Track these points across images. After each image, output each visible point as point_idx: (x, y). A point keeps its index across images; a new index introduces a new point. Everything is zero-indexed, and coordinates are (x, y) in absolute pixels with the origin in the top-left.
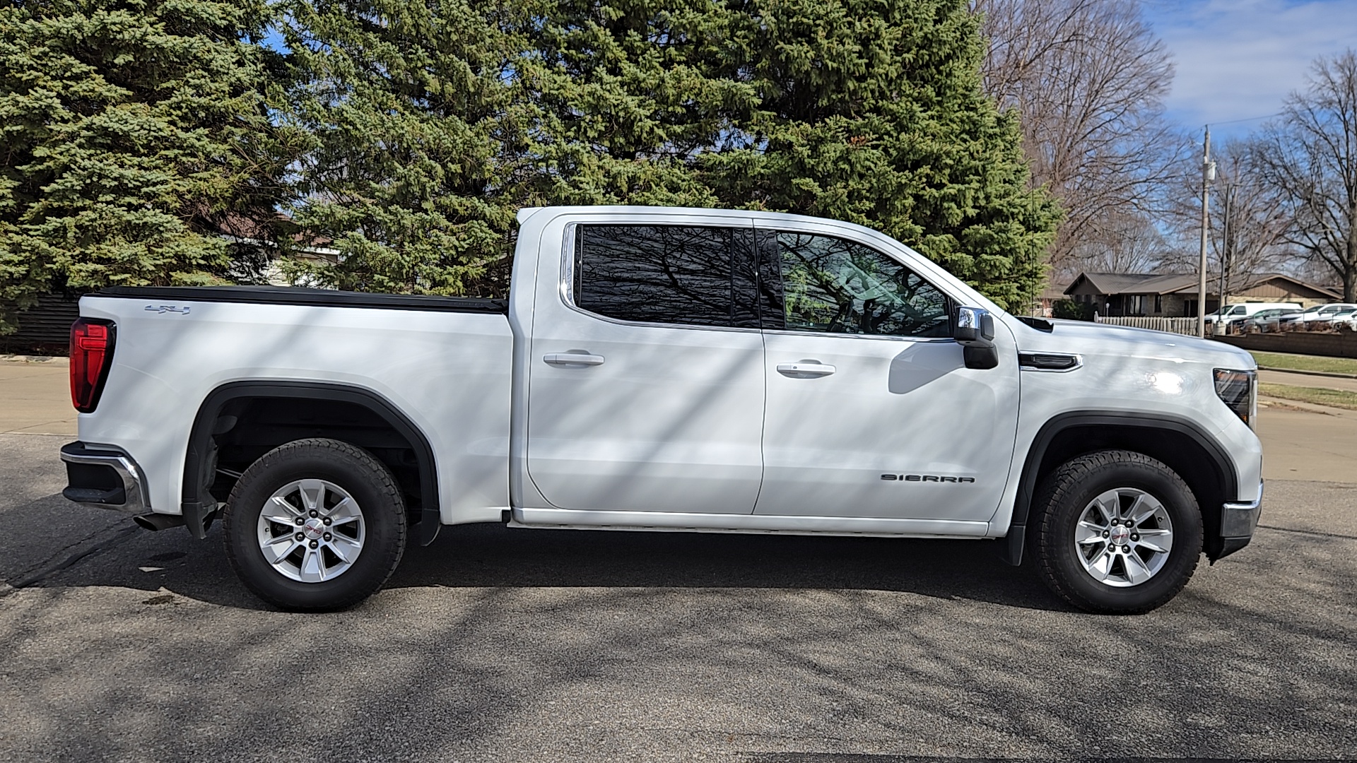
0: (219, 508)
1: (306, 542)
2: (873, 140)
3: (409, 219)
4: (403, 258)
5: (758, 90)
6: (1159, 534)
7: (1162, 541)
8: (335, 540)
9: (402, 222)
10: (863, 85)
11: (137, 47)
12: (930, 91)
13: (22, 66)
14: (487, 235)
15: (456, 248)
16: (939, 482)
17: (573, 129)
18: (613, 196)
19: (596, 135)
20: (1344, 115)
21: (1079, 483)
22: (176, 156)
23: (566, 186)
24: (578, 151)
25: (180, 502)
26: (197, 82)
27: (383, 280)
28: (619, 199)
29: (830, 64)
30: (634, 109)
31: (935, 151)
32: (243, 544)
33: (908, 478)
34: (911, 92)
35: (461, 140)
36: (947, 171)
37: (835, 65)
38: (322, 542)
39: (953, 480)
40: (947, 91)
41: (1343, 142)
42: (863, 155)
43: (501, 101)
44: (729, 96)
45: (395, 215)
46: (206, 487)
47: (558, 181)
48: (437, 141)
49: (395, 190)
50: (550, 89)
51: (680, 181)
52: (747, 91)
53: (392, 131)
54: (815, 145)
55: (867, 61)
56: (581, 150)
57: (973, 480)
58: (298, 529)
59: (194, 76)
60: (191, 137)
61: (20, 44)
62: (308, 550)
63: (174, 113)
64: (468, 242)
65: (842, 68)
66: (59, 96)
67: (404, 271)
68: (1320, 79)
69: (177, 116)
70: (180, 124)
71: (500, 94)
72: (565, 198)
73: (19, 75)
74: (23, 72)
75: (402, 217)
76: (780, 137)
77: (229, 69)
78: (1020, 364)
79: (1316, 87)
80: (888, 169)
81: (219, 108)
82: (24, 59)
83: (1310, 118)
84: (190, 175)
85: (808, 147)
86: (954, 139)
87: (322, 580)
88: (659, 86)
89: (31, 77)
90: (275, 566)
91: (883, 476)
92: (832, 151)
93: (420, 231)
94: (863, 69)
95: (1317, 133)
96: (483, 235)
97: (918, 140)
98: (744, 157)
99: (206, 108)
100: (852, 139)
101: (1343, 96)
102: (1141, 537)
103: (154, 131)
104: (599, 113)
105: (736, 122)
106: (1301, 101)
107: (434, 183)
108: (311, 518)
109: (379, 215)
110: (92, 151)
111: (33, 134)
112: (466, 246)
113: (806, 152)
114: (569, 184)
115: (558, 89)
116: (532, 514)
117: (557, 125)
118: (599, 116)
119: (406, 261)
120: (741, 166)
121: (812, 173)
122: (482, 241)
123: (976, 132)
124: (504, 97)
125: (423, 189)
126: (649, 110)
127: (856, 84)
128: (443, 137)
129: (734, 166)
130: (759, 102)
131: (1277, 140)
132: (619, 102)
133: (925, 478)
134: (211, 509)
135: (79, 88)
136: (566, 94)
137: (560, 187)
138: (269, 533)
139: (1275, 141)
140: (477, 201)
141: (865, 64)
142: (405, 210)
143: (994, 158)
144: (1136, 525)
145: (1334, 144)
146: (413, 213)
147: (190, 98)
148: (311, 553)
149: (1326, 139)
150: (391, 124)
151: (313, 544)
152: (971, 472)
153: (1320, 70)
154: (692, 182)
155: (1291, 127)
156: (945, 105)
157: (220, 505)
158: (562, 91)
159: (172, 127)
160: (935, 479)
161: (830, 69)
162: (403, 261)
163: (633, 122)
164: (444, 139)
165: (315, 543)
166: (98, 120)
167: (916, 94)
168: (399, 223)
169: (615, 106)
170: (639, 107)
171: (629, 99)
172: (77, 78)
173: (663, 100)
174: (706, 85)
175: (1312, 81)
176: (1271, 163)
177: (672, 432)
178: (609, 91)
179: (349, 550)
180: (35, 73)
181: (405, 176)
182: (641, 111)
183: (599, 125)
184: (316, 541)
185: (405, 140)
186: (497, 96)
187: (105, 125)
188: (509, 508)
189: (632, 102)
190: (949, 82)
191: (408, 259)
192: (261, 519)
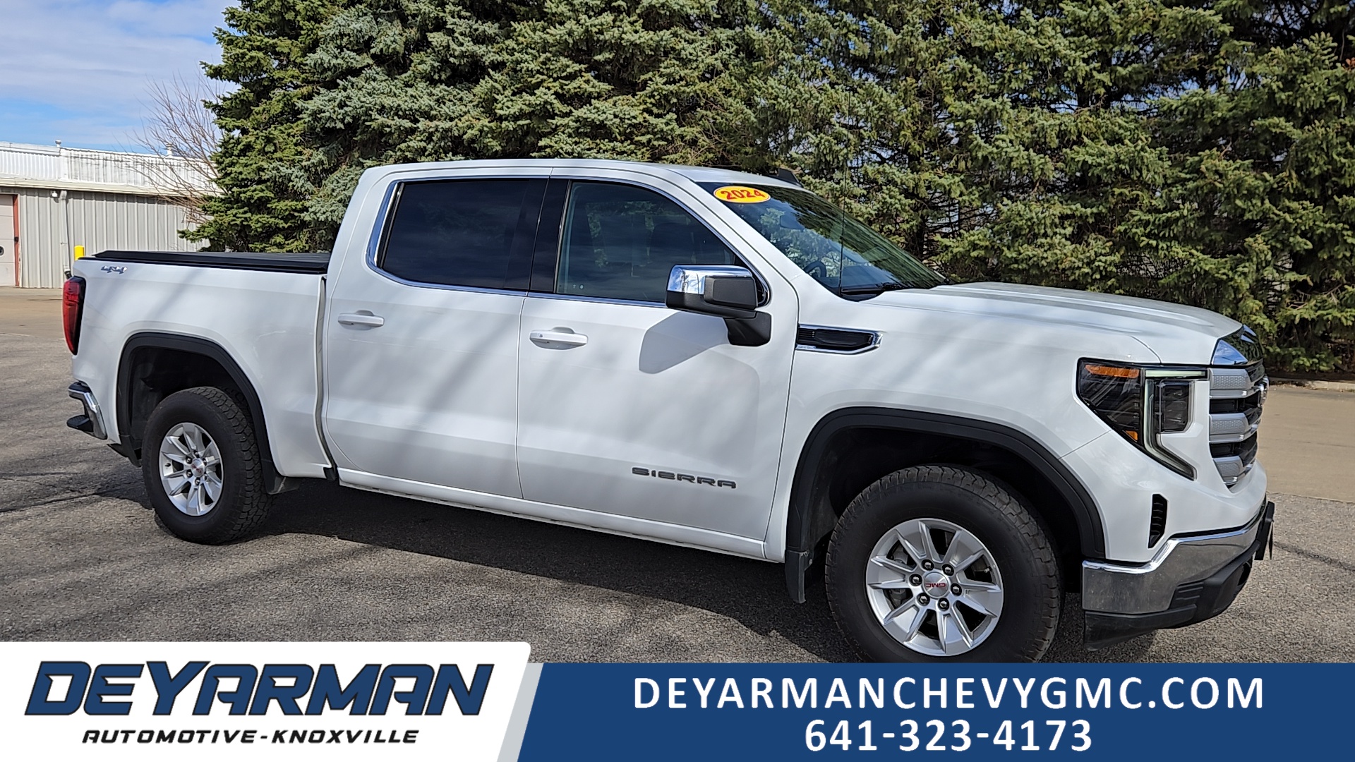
11: (617, 46)
13: (532, 71)
22: (649, 141)
26: (668, 71)
33: (662, 475)
57: (734, 485)
59: (669, 66)
60: (660, 123)
61: (531, 54)
63: (649, 101)
66: (556, 93)
69: (651, 103)
70: (655, 110)
73: (529, 79)
74: (533, 76)
77: (697, 56)
81: (689, 93)
82: (533, 66)
84: (663, 157)
87: (199, 514)
89: (539, 80)
91: (636, 470)
99: (677, 95)
103: (628, 119)
108: (196, 458)
110: (577, 139)
111: (539, 128)
116: (346, 474)
135: (572, 86)
147: (662, 86)
159: (646, 115)
166: (582, 112)
172: (571, 77)
180: (541, 77)
187: (585, 116)
188: (330, 466)
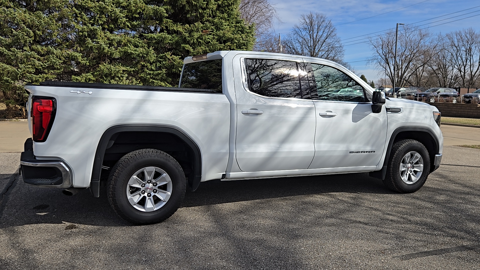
1: (146, 194)
2: (210, 31)
3: (20, 54)
4: (18, 70)
5: (166, 10)
6: (420, 166)
7: (420, 168)
8: (158, 192)
9: (17, 55)
10: (205, 11)
12: (226, 15)
14: (57, 61)
15: (42, 66)
16: (365, 153)
17: (92, 20)
18: (113, 48)
19: (102, 23)
20: (310, 33)
21: (401, 151)
23: (91, 42)
24: (97, 29)
25: (90, 181)
27: (8, 79)
28: (115, 49)
29: (194, 2)
30: (119, 13)
31: (232, 37)
33: (357, 152)
34: (220, 15)
35: (43, 22)
36: (235, 44)
37: (195, 3)
38: (153, 194)
39: (369, 152)
40: (231, 16)
41: (310, 41)
42: (207, 37)
43: (60, 6)
44: (156, 12)
45: (14, 52)
47: (88, 40)
48: (32, 22)
49: (11, 41)
50: (81, 3)
51: (138, 43)
52: (163, 11)
53: (9, 16)
54: (190, 32)
55: (207, 3)
56: (98, 29)
57: (374, 152)
58: (143, 189)
62: (147, 198)
64: (47, 63)
65: (198, 4)
67: (18, 76)
68: (303, 21)
71: (59, 3)
72: (91, 47)
75: (17, 53)
76: (175, 29)
78: (387, 111)
79: (302, 24)
80: (217, 43)
83: (300, 33)
85: (188, 33)
86: (236, 33)
87: (155, 210)
88: (128, 5)
90: (134, 206)
91: (350, 152)
92: (196, 35)
93: (25, 59)
94: (205, 6)
95: (303, 38)
96: (55, 61)
97: (226, 33)
98: (163, 36)
100: (204, 31)
101: (309, 27)
102: (415, 167)
104: (104, 14)
105: (158, 22)
106: (298, 28)
107: (31, 39)
108: (148, 184)
109: (5, 52)
112: (47, 65)
113: (187, 35)
114: (93, 42)
115: (85, 3)
116: (233, 175)
117: (85, 18)
118: (104, 15)
119: (19, 72)
120: (162, 39)
121: (188, 43)
122: (54, 63)
123: (243, 31)
124: (61, 5)
125: (26, 41)
126: (124, 14)
127: (202, 11)
128: (35, 20)
129: (159, 39)
130: (167, 15)
131: (291, 39)
132: (112, 10)
133: (362, 152)
136: (88, 5)
137: (89, 42)
138: (131, 192)
139: (291, 40)
140: (50, 48)
141: (206, 4)
142: (18, 50)
143: (250, 40)
144: (414, 164)
145: (307, 42)
146: (22, 52)
148: (149, 199)
149: (305, 40)
150: (9, 12)
151: (149, 195)
152: (373, 149)
153: (303, 18)
154: (143, 44)
155: (295, 36)
156: (230, 21)
158: (87, 4)
160: (364, 152)
161: (194, 4)
162: (18, 72)
163: (117, 19)
164: (36, 21)
165: (149, 194)
167: (221, 16)
168: (15, 56)
169: (110, 12)
170: (120, 12)
171: (116, 9)
173: (130, 11)
174: (146, 7)
175: (301, 22)
176: (290, 47)
177: (284, 140)
178: (107, 5)
179: (164, 196)
181: (17, 35)
182: (122, 15)
183: (104, 19)
184: (150, 193)
185: (16, 19)
186: (58, 4)
188: (225, 173)
189: (118, 10)
190: (232, 13)
191: (20, 71)
192: (128, 186)
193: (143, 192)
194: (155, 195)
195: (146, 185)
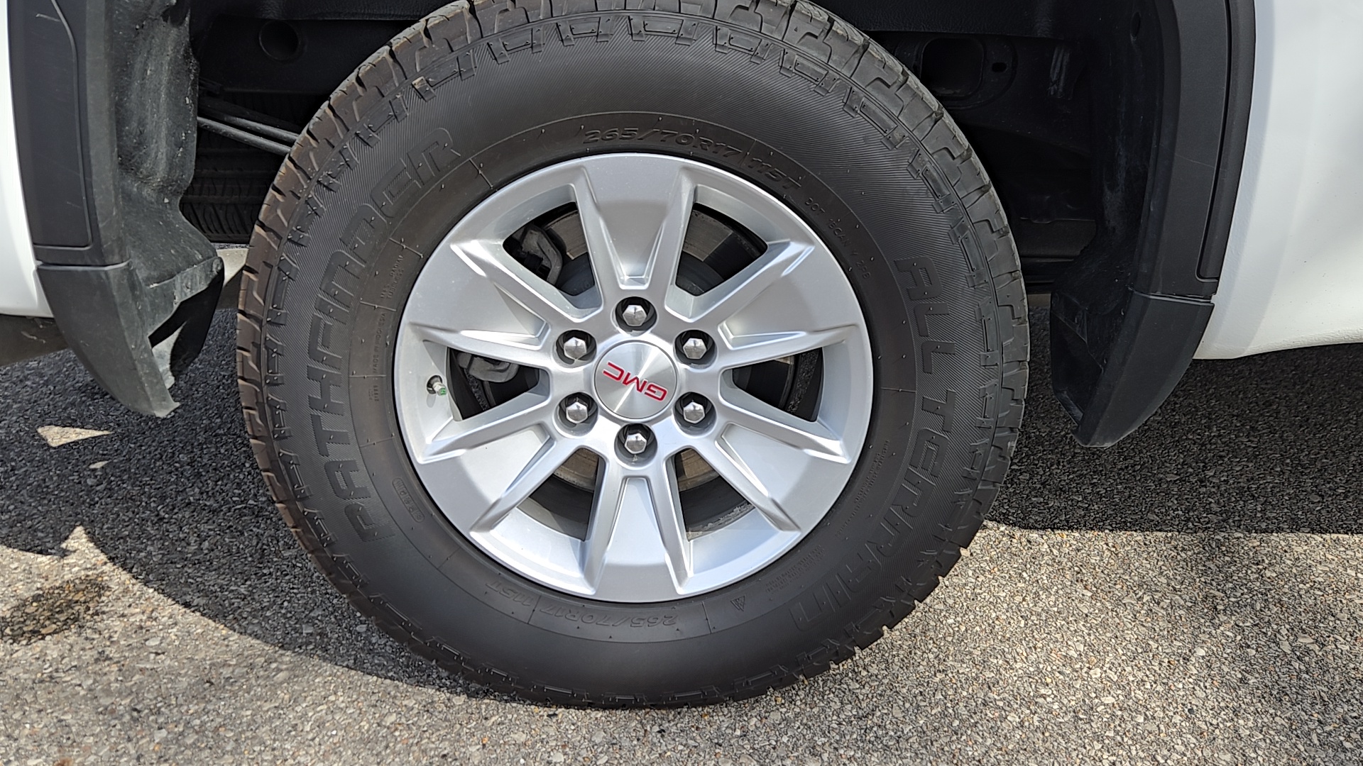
0: (229, 274)
1: (602, 437)
8: (729, 428)
25: (28, 263)
32: (336, 452)
38: (671, 436)
46: (162, 190)
58: (569, 379)
62: (615, 466)
87: (683, 591)
90: (477, 537)
108: (623, 335)
134: (189, 285)
138: (445, 401)
148: (629, 478)
151: (636, 444)
157: (233, 260)
165: (638, 439)
184: (645, 429)
192: (407, 342)
193: (576, 414)
194: (690, 451)
195: (601, 347)
